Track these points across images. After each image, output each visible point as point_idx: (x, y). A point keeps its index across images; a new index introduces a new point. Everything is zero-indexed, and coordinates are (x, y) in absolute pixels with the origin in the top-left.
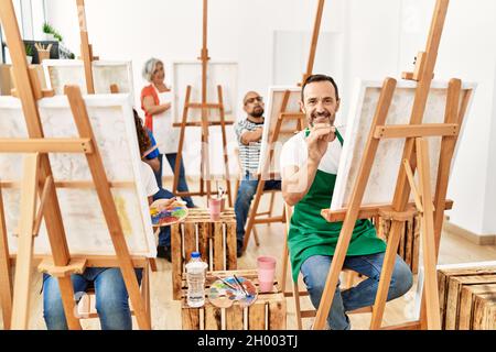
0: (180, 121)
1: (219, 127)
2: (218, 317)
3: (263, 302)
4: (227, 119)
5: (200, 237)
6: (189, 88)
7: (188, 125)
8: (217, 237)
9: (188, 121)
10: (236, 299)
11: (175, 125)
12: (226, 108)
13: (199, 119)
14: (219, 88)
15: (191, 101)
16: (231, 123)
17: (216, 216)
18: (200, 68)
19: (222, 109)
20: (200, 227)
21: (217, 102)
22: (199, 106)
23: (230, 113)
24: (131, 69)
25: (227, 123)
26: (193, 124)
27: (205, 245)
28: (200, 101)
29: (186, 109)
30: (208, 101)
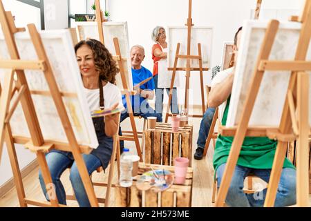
0: (173, 67)
1: (199, 72)
2: (140, 196)
3: (172, 190)
4: (204, 66)
5: (164, 142)
6: (179, 45)
7: (177, 69)
8: (176, 143)
9: (177, 67)
10: (155, 185)
11: (169, 69)
12: (204, 59)
13: (185, 66)
14: (199, 45)
15: (180, 54)
16: (207, 70)
17: (175, 129)
18: (186, 31)
19: (200, 60)
20: (164, 135)
21: (197, 54)
22: (186, 57)
23: (207, 62)
24: (127, 28)
25: (204, 69)
26: (181, 69)
27: (167, 147)
28: (186, 54)
29: (176, 58)
30: (192, 54)
